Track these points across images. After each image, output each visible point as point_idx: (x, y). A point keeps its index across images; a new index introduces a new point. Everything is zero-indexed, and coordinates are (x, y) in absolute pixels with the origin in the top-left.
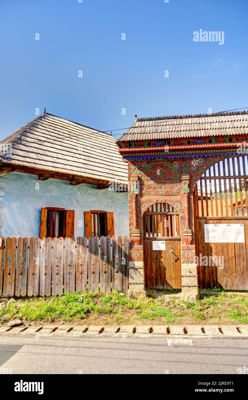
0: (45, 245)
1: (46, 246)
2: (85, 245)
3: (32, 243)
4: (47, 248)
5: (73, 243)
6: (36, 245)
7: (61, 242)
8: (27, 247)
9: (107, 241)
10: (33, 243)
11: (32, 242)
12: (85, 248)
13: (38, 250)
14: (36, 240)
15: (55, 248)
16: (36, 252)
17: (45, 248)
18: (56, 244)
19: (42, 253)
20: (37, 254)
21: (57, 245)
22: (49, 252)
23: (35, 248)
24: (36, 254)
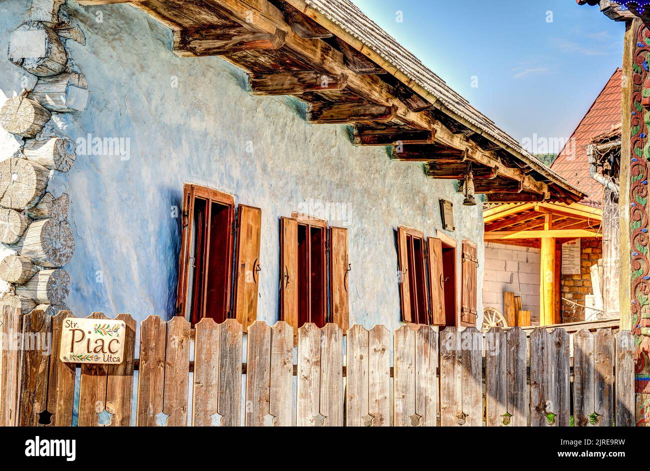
0: (314, 360)
1: (319, 363)
2: (473, 368)
3: (261, 351)
4: (324, 375)
5: (426, 353)
6: (277, 361)
7: (380, 347)
8: (240, 366)
9: (558, 353)
10: (264, 348)
11: (262, 345)
12: (475, 377)
13: (286, 382)
14: (277, 338)
15: (356, 376)
16: (276, 392)
17: (315, 375)
18: (361, 357)
19: (305, 395)
20: (282, 399)
21: (365, 360)
22: (331, 387)
23: (275, 374)
24: (277, 400)
